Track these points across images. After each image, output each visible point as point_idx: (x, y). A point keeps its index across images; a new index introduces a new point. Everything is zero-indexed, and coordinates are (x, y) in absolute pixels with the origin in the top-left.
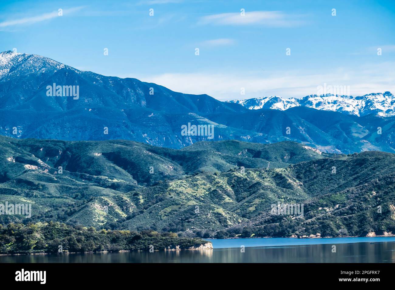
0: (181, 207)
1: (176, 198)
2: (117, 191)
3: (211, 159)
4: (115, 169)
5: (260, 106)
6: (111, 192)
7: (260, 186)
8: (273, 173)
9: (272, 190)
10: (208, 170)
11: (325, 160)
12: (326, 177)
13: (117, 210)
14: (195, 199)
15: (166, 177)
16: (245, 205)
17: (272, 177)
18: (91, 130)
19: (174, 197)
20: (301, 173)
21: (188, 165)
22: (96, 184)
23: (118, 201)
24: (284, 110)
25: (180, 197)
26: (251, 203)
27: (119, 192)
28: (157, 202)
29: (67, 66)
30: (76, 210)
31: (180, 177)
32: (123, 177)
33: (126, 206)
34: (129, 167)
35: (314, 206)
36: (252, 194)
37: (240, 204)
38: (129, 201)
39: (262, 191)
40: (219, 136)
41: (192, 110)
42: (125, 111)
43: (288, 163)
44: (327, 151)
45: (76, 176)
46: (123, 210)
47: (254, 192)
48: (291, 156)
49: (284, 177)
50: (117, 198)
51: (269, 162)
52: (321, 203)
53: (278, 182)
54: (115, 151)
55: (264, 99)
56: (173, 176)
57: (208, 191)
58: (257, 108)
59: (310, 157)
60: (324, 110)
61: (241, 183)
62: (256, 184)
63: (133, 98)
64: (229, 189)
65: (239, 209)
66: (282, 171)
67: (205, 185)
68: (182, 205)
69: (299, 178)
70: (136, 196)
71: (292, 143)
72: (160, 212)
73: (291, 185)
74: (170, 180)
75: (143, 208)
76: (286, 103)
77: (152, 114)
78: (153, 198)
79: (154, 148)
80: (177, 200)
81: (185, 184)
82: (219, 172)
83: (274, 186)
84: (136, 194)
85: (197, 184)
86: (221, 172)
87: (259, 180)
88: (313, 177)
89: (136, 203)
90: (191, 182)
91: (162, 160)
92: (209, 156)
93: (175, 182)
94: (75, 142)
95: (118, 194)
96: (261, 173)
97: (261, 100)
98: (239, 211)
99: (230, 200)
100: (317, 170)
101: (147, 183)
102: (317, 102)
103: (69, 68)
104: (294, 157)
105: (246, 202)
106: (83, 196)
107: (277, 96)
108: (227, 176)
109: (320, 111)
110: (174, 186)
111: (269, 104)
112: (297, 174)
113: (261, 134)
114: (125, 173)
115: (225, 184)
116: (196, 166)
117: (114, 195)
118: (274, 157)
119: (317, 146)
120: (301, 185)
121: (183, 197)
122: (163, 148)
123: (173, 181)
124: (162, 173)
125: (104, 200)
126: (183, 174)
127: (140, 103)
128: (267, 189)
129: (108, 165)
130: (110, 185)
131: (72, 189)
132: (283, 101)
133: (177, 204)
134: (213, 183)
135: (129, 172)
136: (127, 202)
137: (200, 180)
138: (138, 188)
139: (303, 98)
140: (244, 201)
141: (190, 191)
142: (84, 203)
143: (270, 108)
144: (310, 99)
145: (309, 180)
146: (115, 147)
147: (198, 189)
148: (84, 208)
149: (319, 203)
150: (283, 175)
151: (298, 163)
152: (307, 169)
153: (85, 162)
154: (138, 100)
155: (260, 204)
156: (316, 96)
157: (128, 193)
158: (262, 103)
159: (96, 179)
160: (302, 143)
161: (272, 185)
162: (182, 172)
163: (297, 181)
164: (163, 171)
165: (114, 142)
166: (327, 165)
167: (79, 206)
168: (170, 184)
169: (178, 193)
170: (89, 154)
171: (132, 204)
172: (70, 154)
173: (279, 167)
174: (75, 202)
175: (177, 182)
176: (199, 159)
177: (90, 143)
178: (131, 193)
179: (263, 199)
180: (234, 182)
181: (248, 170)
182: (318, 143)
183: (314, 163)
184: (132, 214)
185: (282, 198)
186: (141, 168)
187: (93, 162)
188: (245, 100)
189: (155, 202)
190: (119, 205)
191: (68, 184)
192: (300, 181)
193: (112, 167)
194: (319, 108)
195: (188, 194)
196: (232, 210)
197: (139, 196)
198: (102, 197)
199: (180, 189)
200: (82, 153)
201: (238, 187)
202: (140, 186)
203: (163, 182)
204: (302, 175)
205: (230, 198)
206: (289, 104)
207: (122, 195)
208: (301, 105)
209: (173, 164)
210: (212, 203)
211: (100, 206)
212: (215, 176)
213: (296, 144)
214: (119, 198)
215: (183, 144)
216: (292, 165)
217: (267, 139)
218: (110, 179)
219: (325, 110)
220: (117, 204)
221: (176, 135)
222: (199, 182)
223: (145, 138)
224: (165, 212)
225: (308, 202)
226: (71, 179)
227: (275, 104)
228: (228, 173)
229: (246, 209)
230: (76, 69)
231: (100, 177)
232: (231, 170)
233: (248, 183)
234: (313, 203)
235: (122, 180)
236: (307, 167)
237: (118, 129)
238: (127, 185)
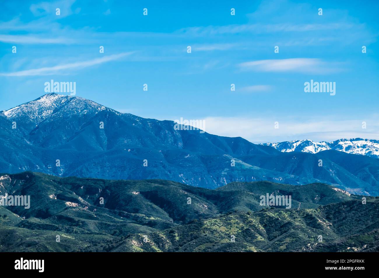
0: (215, 245)
1: (210, 236)
2: (154, 229)
3: (245, 199)
4: (152, 208)
5: (292, 149)
6: (148, 230)
7: (291, 226)
8: (304, 213)
9: (303, 230)
10: (241, 210)
11: (354, 202)
12: (354, 218)
13: (153, 247)
14: (229, 237)
15: (200, 215)
16: (276, 244)
17: (303, 217)
18: (130, 169)
19: (208, 235)
20: (331, 214)
21: (221, 205)
22: (134, 221)
23: (155, 238)
24: (315, 153)
25: (214, 235)
26: (282, 242)
27: (155, 229)
28: (192, 240)
29: (108, 108)
30: (115, 246)
31: (214, 216)
32: (159, 216)
33: (162, 243)
34: (165, 205)
35: (343, 246)
36: (283, 234)
37: (272, 242)
38: (165, 238)
39: (293, 230)
40: (253, 177)
41: (227, 151)
42: (163, 152)
43: (318, 204)
44: (355, 193)
45: (115, 213)
46: (159, 247)
47: (285, 232)
48: (321, 198)
49: (314, 218)
50: (153, 235)
51: (300, 203)
52: (349, 243)
53: (308, 222)
54: (153, 190)
55: (296, 142)
56: (208, 215)
57: (241, 230)
58: (289, 151)
59: (339, 198)
60: (353, 153)
61: (272, 223)
62: (287, 223)
63: (170, 140)
64: (261, 228)
65: (270, 247)
66: (312, 212)
67: (238, 224)
68: (216, 243)
69: (328, 218)
70: (172, 234)
71: (323, 185)
72: (194, 250)
73: (320, 226)
74: (205, 219)
75: (178, 245)
76: (317, 147)
77: (189, 155)
78: (188, 236)
79: (189, 188)
80: (211, 238)
81: (218, 223)
82: (252, 212)
83: (304, 226)
84: (172, 232)
85: (231, 223)
86: (253, 212)
87: (290, 219)
88: (342, 218)
89: (172, 240)
90: (225, 221)
91: (198, 199)
92: (242, 197)
93: (209, 221)
94: (114, 181)
95: (154, 232)
96: (292, 213)
97: (293, 143)
98: (271, 250)
99: (262, 238)
100: (346, 211)
101: (183, 222)
102: (347, 145)
103: (110, 110)
104: (324, 198)
105: (277, 241)
106: (121, 232)
107: (308, 140)
108: (259, 215)
109: (349, 154)
110: (209, 224)
111: (301, 147)
112: (327, 215)
113: (293, 176)
114: (161, 211)
115: (257, 224)
116: (230, 206)
117: (151, 232)
118: (304, 198)
119: (346, 188)
120: (330, 226)
121: (217, 235)
122: (199, 188)
123: (208, 219)
124: (197, 212)
125: (141, 236)
126: (217, 213)
127: (177, 144)
128: (298, 229)
129: (146, 203)
130: (147, 222)
131: (111, 226)
132: (314, 145)
133: (211, 242)
134: (246, 222)
135: (165, 210)
136: (163, 239)
137: (234, 219)
138: (174, 225)
139: (334, 142)
140: (276, 239)
141: (223, 229)
142: (121, 239)
143: (302, 151)
144: (341, 143)
145: (338, 221)
146: (153, 187)
147: (232, 228)
148: (121, 244)
149: (348, 243)
150: (313, 216)
151: (328, 205)
152: (337, 210)
153: (123, 200)
154: (176, 141)
155: (291, 243)
156: (346, 140)
157: (165, 230)
158: (294, 146)
159: (134, 217)
160: (332, 186)
161: (302, 225)
162: (216, 212)
163: (327, 222)
164: (198, 210)
165: (151, 181)
166: (355, 207)
167: (118, 242)
168: (205, 222)
169: (212, 232)
170: (127, 193)
171: (167, 241)
172: (109, 192)
173: (309, 208)
174: (113, 238)
175: (212, 221)
176: (233, 199)
177: (128, 182)
178: (167, 230)
179: (293, 238)
180: (266, 222)
181: (279, 210)
182: (348, 186)
183: (344, 204)
184: (168, 251)
185: (312, 238)
186: (177, 207)
187: (131, 200)
188: (278, 143)
189: (190, 240)
190: (155, 242)
191: (106, 221)
192: (329, 221)
193: (149, 205)
194: (348, 152)
195: (222, 232)
196: (264, 249)
197: (175, 234)
198: (139, 234)
199: (214, 228)
200: (121, 192)
201: (269, 226)
202: (175, 224)
203: (198, 221)
204: (331, 216)
205: (262, 237)
206: (320, 147)
207: (159, 232)
208: (331, 148)
209: (208, 204)
210: (245, 241)
211: (137, 243)
212: (248, 216)
213: (326, 185)
214: (156, 235)
215: (217, 184)
216: (322, 206)
217: (298, 181)
218: (147, 217)
219: (355, 154)
220: (154, 240)
221: (211, 175)
222: (232, 220)
223: (181, 178)
224: (199, 250)
225: (337, 242)
226: (110, 216)
227: (307, 147)
228: (260, 212)
229: (277, 248)
230: (116, 111)
231: (137, 215)
232: (263, 210)
233: (279, 223)
234: (342, 243)
235: (159, 218)
236: (337, 208)
237: (155, 169)
238: (164, 223)
